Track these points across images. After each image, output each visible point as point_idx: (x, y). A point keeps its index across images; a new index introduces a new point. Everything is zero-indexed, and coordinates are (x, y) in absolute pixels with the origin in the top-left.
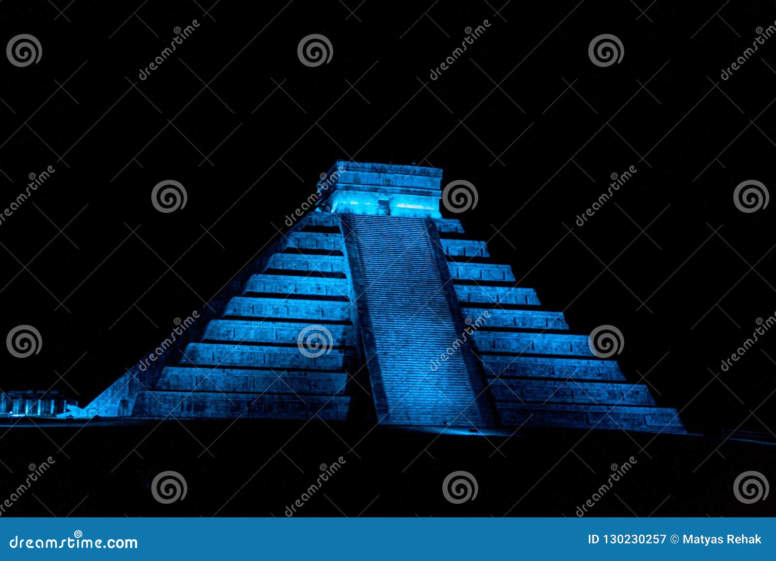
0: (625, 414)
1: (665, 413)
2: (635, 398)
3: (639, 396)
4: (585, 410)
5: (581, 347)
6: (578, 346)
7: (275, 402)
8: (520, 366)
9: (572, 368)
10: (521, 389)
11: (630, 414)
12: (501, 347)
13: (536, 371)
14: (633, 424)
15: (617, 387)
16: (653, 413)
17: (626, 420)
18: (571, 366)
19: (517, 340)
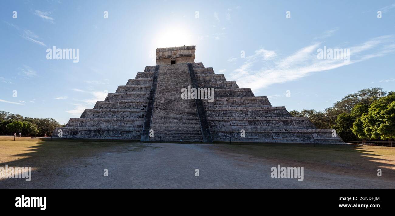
0: (298, 133)
1: (327, 132)
2: (301, 124)
3: (304, 123)
4: (270, 132)
5: (262, 102)
6: (260, 101)
7: (105, 131)
8: (229, 111)
9: (259, 111)
10: (230, 122)
11: (301, 133)
12: (219, 104)
13: (237, 114)
14: (304, 139)
15: (289, 118)
16: (318, 132)
17: (298, 137)
18: (258, 110)
19: (227, 101)
